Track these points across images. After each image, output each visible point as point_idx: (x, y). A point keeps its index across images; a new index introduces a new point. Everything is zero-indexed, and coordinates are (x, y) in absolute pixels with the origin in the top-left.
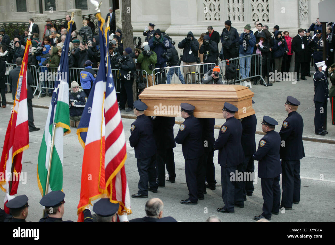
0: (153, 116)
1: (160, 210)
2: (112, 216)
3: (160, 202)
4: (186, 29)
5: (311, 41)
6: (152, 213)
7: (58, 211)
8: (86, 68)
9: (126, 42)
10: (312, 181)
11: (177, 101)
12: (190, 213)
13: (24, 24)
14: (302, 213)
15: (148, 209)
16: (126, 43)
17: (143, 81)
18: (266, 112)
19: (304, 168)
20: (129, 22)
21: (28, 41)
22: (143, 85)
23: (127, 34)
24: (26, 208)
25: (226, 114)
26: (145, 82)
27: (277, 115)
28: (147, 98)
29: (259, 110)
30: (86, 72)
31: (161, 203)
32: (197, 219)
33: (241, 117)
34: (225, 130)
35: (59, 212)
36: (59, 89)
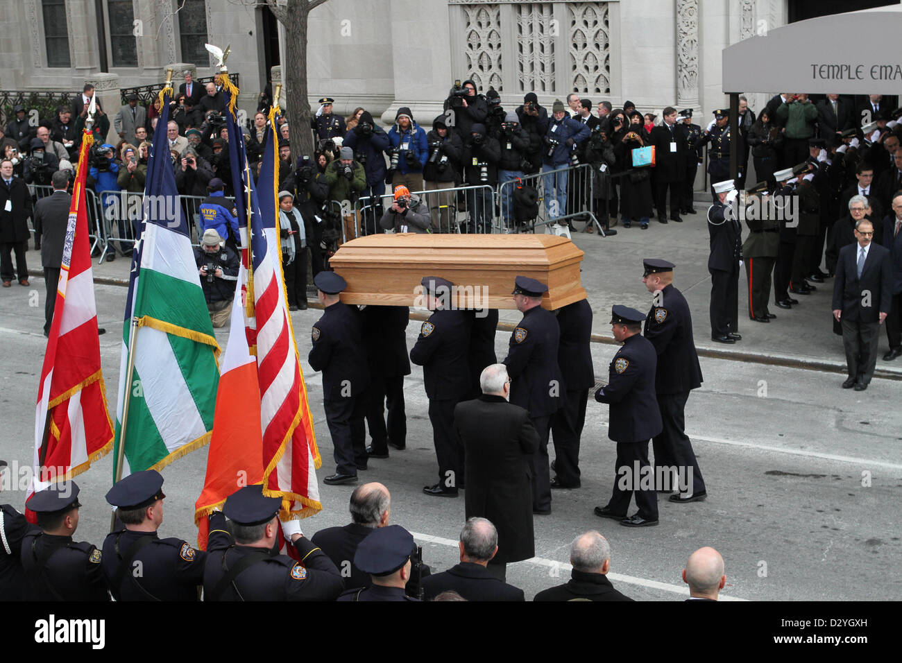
0: (361, 306)
1: (383, 510)
2: (265, 525)
3: (381, 492)
4: (427, 111)
5: (706, 134)
6: (365, 516)
7: (146, 518)
8: (211, 195)
9: (296, 139)
10: (707, 445)
11: (414, 271)
12: (439, 514)
13: (66, 95)
14: (687, 515)
15: (356, 509)
16: (297, 142)
17: (335, 226)
18: (603, 292)
20: (303, 95)
21: (85, 134)
22: (333, 233)
23: (299, 121)
24: (75, 511)
25: (522, 301)
26: (339, 228)
27: (627, 298)
28: (347, 266)
29: (588, 288)
30: (215, 206)
31: (384, 494)
32: (454, 528)
33: (556, 305)
34: (524, 337)
35: (149, 518)
36: (143, 241)
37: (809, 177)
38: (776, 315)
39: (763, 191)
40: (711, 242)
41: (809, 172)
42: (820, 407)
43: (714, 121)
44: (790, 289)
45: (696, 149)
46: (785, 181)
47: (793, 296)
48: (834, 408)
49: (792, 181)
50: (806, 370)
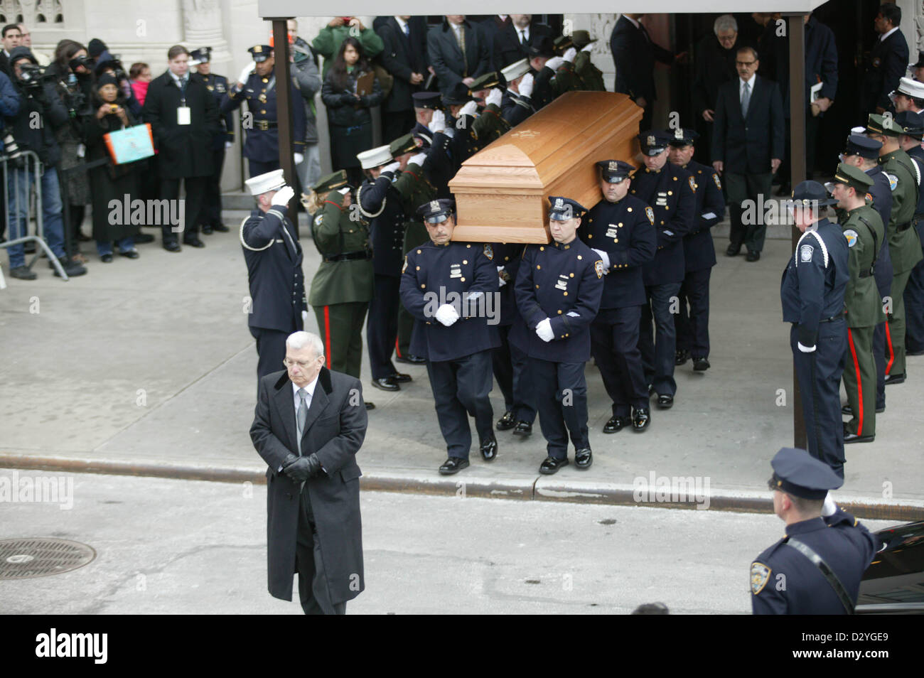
5: (237, 90)
19: (230, 591)
37: (418, 159)
38: (375, 403)
39: (341, 188)
40: (251, 281)
41: (417, 151)
42: (458, 559)
43: (252, 66)
44: (397, 357)
45: (222, 117)
46: (377, 169)
47: (402, 368)
48: (480, 560)
49: (392, 168)
50: (430, 497)
